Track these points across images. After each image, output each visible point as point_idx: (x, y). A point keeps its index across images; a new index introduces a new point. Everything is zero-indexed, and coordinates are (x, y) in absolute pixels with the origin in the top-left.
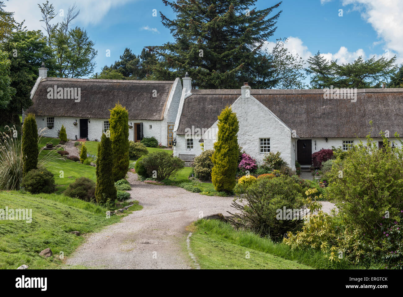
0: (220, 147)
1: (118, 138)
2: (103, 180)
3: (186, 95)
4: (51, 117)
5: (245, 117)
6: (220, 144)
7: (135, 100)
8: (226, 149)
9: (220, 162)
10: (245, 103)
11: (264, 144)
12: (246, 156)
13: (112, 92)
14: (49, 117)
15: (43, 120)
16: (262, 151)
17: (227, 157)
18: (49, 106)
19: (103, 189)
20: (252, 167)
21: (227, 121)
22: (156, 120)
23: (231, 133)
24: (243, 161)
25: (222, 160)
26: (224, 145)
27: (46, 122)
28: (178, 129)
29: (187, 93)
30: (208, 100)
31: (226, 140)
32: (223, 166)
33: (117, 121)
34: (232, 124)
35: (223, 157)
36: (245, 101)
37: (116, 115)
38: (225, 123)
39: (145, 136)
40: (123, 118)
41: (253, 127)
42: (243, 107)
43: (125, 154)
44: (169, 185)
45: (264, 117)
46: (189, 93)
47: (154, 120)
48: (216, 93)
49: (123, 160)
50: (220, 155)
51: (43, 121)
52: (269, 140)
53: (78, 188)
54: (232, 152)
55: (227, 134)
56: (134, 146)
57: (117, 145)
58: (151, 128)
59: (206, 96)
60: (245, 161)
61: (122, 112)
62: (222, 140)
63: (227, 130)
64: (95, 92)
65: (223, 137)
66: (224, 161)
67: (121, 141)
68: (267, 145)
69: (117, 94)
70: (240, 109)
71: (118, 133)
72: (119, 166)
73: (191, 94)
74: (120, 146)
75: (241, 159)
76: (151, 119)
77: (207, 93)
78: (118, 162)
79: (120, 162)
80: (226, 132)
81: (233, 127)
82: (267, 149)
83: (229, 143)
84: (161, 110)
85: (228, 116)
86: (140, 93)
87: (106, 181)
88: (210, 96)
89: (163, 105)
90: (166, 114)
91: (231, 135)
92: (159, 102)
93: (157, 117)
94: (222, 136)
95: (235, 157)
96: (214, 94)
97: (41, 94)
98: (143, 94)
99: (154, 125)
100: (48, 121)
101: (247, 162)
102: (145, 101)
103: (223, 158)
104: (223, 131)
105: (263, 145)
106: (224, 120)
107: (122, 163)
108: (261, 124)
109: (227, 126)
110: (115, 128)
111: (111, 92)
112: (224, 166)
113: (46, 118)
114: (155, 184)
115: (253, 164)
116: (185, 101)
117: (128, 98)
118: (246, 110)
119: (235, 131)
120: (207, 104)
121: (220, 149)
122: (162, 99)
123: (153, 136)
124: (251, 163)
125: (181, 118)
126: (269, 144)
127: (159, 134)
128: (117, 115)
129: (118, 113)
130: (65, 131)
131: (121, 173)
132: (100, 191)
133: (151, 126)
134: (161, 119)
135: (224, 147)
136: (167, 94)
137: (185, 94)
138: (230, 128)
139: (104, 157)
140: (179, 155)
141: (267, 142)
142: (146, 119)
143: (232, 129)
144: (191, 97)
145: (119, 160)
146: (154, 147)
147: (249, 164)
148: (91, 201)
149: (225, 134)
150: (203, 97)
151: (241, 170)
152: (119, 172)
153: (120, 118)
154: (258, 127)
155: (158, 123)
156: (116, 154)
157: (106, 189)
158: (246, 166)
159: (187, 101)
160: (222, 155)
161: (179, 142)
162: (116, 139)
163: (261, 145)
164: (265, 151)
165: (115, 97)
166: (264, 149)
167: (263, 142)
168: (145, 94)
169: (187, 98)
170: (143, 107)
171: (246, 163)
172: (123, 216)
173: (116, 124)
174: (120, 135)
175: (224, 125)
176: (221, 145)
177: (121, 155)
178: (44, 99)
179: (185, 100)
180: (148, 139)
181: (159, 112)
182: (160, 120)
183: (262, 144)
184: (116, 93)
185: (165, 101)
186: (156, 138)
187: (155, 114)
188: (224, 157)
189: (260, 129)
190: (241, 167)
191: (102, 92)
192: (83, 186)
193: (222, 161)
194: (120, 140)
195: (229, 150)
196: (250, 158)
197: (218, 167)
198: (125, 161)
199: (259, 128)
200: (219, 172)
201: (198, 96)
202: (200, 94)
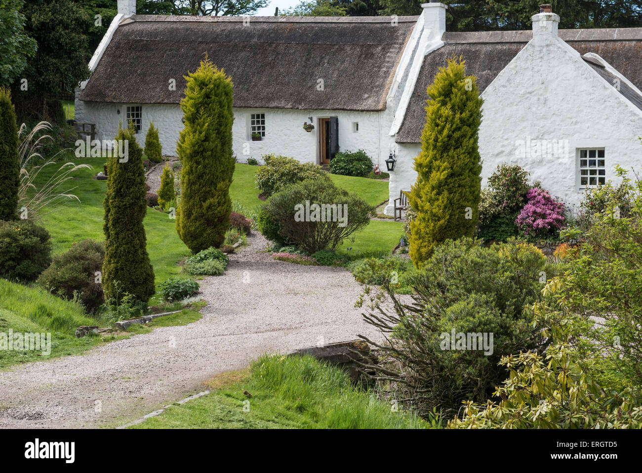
0: (430, 168)
1: (199, 147)
2: (118, 247)
3: (429, 46)
4: (135, 106)
5: (541, 95)
6: (428, 159)
7: (324, 63)
8: (443, 171)
9: (427, 206)
10: (541, 58)
11: (590, 165)
12: (539, 194)
13: (274, 45)
14: (131, 106)
15: (119, 112)
16: (584, 182)
17: (446, 193)
18: (133, 81)
19: (117, 270)
20: (550, 224)
21: (448, 99)
22: (368, 111)
23: (458, 129)
24: (530, 207)
25: (432, 201)
26: (438, 163)
27: (126, 118)
28: (400, 129)
29: (433, 41)
30: (482, 57)
31: (445, 148)
32: (434, 216)
33: (200, 103)
34: (462, 107)
35: (434, 192)
36: (541, 51)
37: (197, 89)
38: (444, 103)
39: (342, 150)
40: (216, 96)
41: (562, 121)
42: (536, 69)
43: (219, 186)
44: (330, 265)
45: (590, 94)
46: (437, 42)
47: (362, 111)
48: (503, 40)
49: (212, 200)
50: (427, 188)
51: (118, 116)
52: (602, 153)
53: (70, 266)
54: (460, 180)
55: (445, 132)
56: (296, 171)
57: (198, 163)
58: (357, 129)
59: (478, 47)
60: (533, 208)
61: (212, 82)
62: (435, 147)
63: (446, 121)
64: (236, 45)
65: (436, 140)
66: (436, 203)
67: (209, 153)
68: (597, 168)
69: (285, 49)
70: (529, 73)
71: (200, 133)
72: (203, 215)
73: (442, 43)
74: (205, 167)
75: (526, 201)
76: (355, 107)
77: (481, 41)
78: (201, 206)
79: (206, 205)
80: (443, 128)
81: (464, 115)
82: (597, 176)
83: (453, 157)
84: (382, 86)
85: (451, 85)
86: (337, 47)
87: (124, 250)
88: (489, 48)
89: (387, 74)
90: (392, 95)
91: (457, 135)
92: (380, 67)
93: (369, 103)
94: (433, 137)
95: (468, 194)
96: (498, 43)
97: (118, 53)
98: (342, 49)
99: (365, 121)
100: (128, 116)
101: (539, 210)
102: (346, 64)
103: (436, 195)
104: (437, 125)
105: (588, 168)
106: (440, 94)
107: (209, 208)
108: (582, 111)
109: (446, 111)
110: (194, 122)
111: (270, 45)
112: (435, 218)
113: (125, 107)
114: (295, 262)
115: (555, 216)
116: (424, 62)
117: (308, 60)
118: (544, 76)
119: (469, 126)
120: (477, 67)
121: (430, 172)
122: (387, 59)
123: (361, 148)
124: (548, 211)
125: (410, 103)
126: (602, 163)
127: (375, 143)
128: (201, 89)
129: (202, 84)
130: (157, 138)
131: (209, 231)
132: (110, 273)
133: (357, 125)
134: (380, 107)
135: (439, 167)
136: (400, 49)
137: (427, 43)
138: (453, 118)
139: (120, 188)
140: (401, 192)
141: (597, 159)
142: (345, 107)
143: (462, 121)
144: (440, 51)
145: (204, 201)
146: (361, 174)
147: (543, 216)
148: (75, 298)
149: (440, 132)
150: (469, 51)
151: (522, 230)
152: (205, 230)
153: (207, 96)
154: (574, 120)
155: (374, 117)
156: (197, 186)
157: (122, 269)
158: (534, 221)
159: (429, 60)
160: (433, 188)
161: (403, 162)
162: (196, 148)
163: (582, 165)
164: (593, 181)
165: (280, 57)
166: (589, 176)
167: (588, 159)
168: (348, 48)
169: (430, 54)
170: (342, 79)
171: (535, 212)
172: (113, 338)
173: (198, 112)
174: (207, 139)
175: (439, 109)
176: (431, 162)
177: (208, 189)
178: (122, 65)
179: (426, 57)
180: (347, 156)
181: (377, 92)
182: (378, 111)
183: (584, 163)
184: (281, 48)
185: (393, 64)
186: (369, 155)
187: (366, 96)
188: (438, 194)
189: (578, 126)
190: (521, 223)
191: (251, 47)
192: (83, 261)
193: (432, 205)
194: (205, 150)
195: (451, 175)
196: (548, 200)
197: (424, 219)
198: (219, 203)
199: (576, 123)
200: (427, 234)
201: (460, 48)
202: (464, 44)
